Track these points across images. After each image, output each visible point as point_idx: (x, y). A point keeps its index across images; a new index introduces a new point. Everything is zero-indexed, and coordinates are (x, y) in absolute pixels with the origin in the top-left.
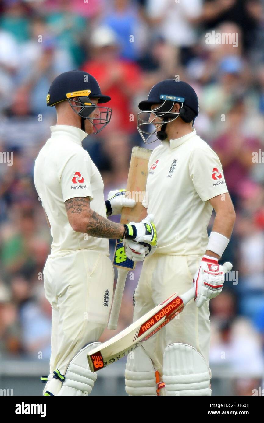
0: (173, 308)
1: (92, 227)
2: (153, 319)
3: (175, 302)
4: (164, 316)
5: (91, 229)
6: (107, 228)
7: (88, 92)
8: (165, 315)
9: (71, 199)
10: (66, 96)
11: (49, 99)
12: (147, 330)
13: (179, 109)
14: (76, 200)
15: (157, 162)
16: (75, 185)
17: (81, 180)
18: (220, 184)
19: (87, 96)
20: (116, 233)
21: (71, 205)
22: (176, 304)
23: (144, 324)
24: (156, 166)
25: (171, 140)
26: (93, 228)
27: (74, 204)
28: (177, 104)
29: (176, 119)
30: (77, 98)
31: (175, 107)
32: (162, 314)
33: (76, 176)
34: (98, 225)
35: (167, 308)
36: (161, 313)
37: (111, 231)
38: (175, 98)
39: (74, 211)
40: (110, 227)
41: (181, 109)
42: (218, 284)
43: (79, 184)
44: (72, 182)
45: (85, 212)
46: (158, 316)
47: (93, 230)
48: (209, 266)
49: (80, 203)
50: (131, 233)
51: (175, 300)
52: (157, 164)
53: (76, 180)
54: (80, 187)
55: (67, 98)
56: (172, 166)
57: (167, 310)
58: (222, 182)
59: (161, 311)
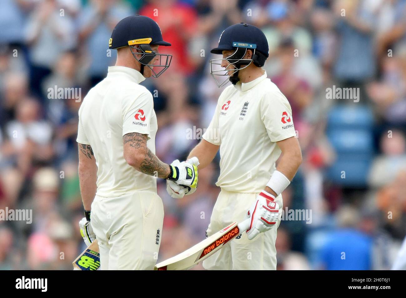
0: (231, 236)
1: (146, 163)
2: (214, 245)
3: (233, 231)
4: (222, 243)
5: (144, 166)
6: (158, 167)
7: (149, 40)
8: (224, 242)
9: (132, 134)
10: (128, 43)
11: (111, 43)
12: (208, 253)
13: (251, 55)
14: (137, 135)
15: (229, 102)
16: (137, 121)
17: (143, 117)
18: (289, 127)
19: (148, 44)
20: (163, 173)
21: (131, 138)
22: (234, 233)
23: (207, 248)
24: (228, 107)
25: (242, 83)
26: (147, 165)
27: (134, 138)
28: (249, 50)
29: (249, 66)
30: (138, 46)
31: (247, 53)
32: (222, 241)
33: (139, 113)
34: (151, 163)
35: (227, 236)
36: (221, 239)
37: (160, 171)
38: (247, 45)
39: (133, 145)
40: (160, 167)
41: (253, 56)
42: (272, 221)
43: (140, 121)
44: (134, 118)
45: (143, 148)
46: (219, 241)
47: (145, 167)
48: (268, 202)
49: (140, 138)
50: (175, 176)
51: (234, 229)
52: (230, 105)
53: (139, 117)
54: (141, 124)
55: (128, 45)
56: (244, 108)
57: (226, 238)
58: (291, 126)
59: (222, 237)
